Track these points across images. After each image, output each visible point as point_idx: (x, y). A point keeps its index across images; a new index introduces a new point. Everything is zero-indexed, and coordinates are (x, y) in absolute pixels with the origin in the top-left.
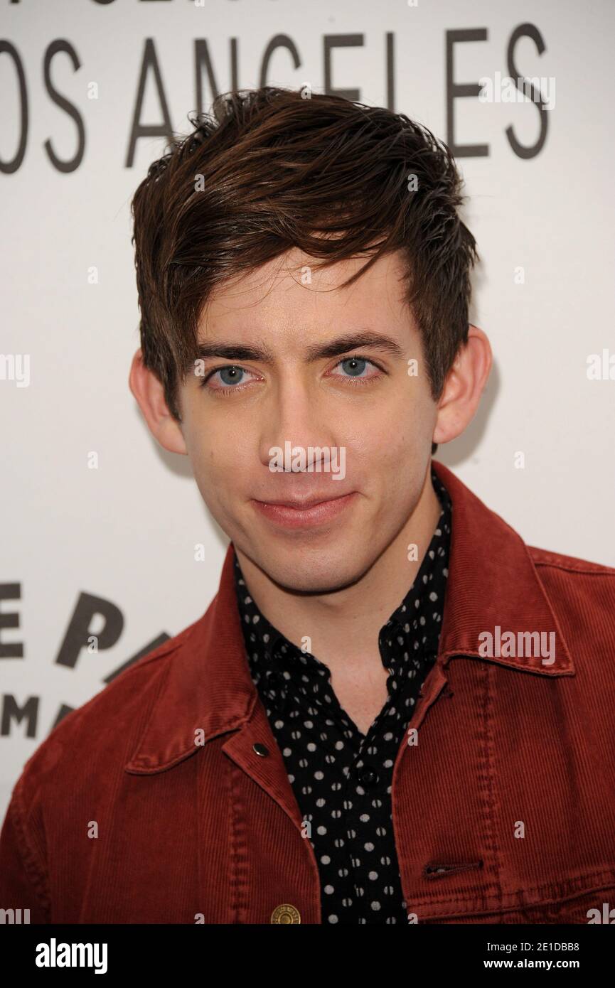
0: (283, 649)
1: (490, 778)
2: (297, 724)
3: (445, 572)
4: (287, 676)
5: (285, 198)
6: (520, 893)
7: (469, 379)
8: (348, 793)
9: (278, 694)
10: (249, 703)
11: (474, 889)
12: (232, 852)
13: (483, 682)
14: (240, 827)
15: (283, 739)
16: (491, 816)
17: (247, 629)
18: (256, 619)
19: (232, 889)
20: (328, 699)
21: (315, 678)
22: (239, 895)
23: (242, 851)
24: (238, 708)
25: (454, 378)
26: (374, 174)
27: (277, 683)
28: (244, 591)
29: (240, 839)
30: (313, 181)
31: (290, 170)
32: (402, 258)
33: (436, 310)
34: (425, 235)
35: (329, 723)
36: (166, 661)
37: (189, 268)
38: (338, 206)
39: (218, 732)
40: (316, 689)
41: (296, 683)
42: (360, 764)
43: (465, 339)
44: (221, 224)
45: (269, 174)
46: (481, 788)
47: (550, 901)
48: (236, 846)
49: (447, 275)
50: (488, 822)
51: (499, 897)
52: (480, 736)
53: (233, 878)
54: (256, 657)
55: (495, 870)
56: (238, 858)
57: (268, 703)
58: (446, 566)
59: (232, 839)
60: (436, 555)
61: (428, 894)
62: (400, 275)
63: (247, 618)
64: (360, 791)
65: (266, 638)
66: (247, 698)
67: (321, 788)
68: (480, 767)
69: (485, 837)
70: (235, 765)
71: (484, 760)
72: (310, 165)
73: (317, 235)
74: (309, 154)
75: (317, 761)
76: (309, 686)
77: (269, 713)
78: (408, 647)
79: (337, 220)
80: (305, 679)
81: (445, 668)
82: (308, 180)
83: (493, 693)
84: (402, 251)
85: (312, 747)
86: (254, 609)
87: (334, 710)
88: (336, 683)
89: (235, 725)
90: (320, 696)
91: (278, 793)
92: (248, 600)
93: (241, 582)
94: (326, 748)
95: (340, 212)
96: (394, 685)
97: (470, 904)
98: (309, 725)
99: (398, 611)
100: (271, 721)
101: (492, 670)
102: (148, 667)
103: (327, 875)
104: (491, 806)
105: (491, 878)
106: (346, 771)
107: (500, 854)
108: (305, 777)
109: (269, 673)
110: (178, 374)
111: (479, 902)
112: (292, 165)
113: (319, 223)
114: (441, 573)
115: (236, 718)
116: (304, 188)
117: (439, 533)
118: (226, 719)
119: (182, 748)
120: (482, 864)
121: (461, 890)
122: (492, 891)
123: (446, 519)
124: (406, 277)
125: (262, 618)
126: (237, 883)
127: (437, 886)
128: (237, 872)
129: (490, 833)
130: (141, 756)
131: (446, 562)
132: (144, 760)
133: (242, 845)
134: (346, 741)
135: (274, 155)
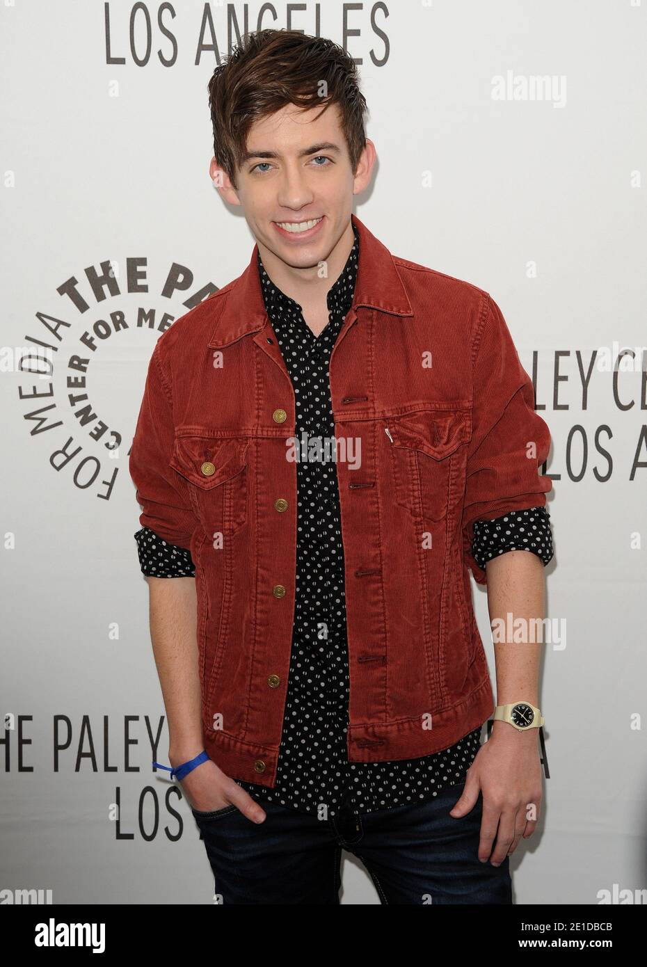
0: (280, 296)
1: (372, 361)
2: (285, 331)
3: (356, 267)
4: (281, 309)
5: (284, 80)
6: (383, 412)
7: (366, 164)
8: (307, 363)
9: (277, 317)
10: (265, 320)
11: (364, 409)
12: (256, 385)
13: (371, 318)
14: (260, 375)
15: (279, 337)
16: (372, 378)
17: (264, 286)
18: (268, 282)
19: (256, 402)
20: (300, 320)
21: (294, 310)
22: (259, 404)
23: (260, 385)
24: (259, 321)
25: (360, 165)
26: (322, 67)
27: (276, 311)
28: (262, 269)
29: (260, 380)
30: (296, 71)
31: (284, 66)
32: (338, 107)
33: (353, 132)
34: (347, 96)
35: (300, 331)
36: (224, 297)
37: (241, 114)
38: (308, 83)
39: (250, 332)
40: (294, 315)
41: (285, 312)
42: (313, 351)
43: (365, 145)
44: (255, 94)
45: (276, 69)
46: (368, 366)
47: (397, 415)
48: (258, 384)
49: (356, 115)
50: (371, 381)
51: (374, 413)
52: (368, 343)
53: (256, 397)
54: (267, 299)
55: (373, 401)
56: (259, 389)
57: (273, 321)
58: (357, 264)
59: (256, 380)
60: (353, 258)
61: (344, 411)
62: (338, 115)
63: (263, 281)
64: (313, 362)
65: (273, 292)
66: (263, 317)
67: (295, 360)
68: (368, 356)
69: (369, 387)
70: (258, 347)
71: (370, 353)
72: (293, 64)
73: (300, 97)
74: (293, 59)
75: (294, 347)
76: (291, 314)
77: (273, 325)
78: (338, 300)
79: (308, 89)
80: (289, 311)
81: (356, 311)
82: (293, 71)
83: (375, 323)
84: (338, 104)
85: (292, 341)
86: (267, 278)
87: (303, 325)
88: (304, 313)
89: (258, 329)
90: (296, 319)
91: (278, 361)
92: (264, 273)
93: (261, 264)
94: (298, 342)
95: (309, 85)
96: (332, 317)
97: (362, 416)
98: (291, 331)
99: (336, 284)
100: (274, 328)
101: (375, 312)
102: (215, 299)
103: (298, 397)
104: (372, 373)
105: (371, 405)
106: (307, 353)
107: (376, 395)
108: (288, 354)
109: (272, 307)
110: (237, 167)
111: (366, 415)
112: (285, 64)
113: (301, 91)
114: (354, 267)
115: (259, 326)
116: (292, 75)
117: (354, 248)
118: (254, 326)
119: (233, 338)
120: (367, 399)
121: (358, 410)
122: (371, 410)
123: (357, 243)
124: (340, 115)
125: (271, 282)
126: (258, 399)
127: (348, 407)
128: (258, 394)
129: (371, 385)
130: (214, 340)
131: (357, 262)
132: (216, 342)
133: (260, 383)
134: (307, 339)
135: (276, 60)
